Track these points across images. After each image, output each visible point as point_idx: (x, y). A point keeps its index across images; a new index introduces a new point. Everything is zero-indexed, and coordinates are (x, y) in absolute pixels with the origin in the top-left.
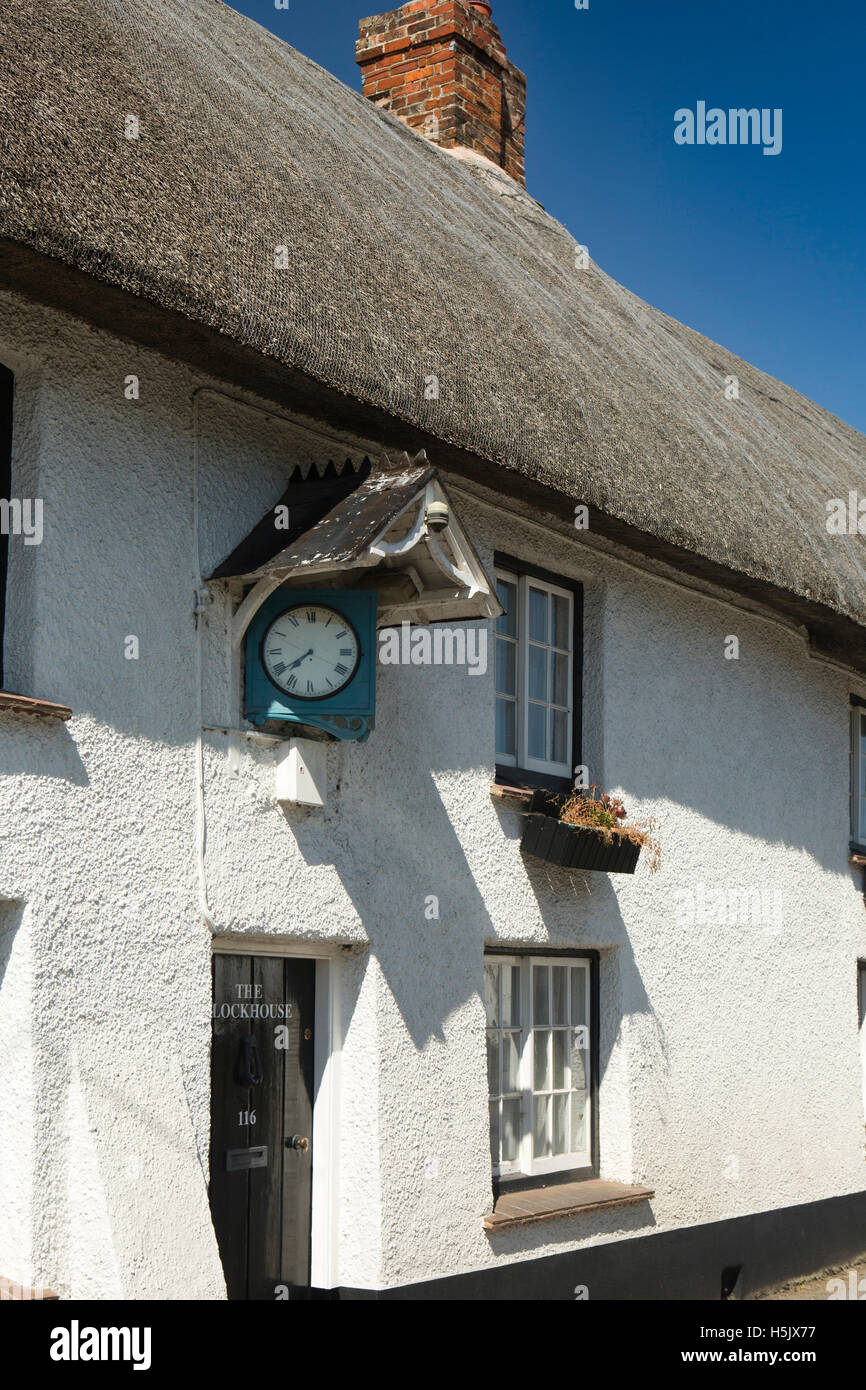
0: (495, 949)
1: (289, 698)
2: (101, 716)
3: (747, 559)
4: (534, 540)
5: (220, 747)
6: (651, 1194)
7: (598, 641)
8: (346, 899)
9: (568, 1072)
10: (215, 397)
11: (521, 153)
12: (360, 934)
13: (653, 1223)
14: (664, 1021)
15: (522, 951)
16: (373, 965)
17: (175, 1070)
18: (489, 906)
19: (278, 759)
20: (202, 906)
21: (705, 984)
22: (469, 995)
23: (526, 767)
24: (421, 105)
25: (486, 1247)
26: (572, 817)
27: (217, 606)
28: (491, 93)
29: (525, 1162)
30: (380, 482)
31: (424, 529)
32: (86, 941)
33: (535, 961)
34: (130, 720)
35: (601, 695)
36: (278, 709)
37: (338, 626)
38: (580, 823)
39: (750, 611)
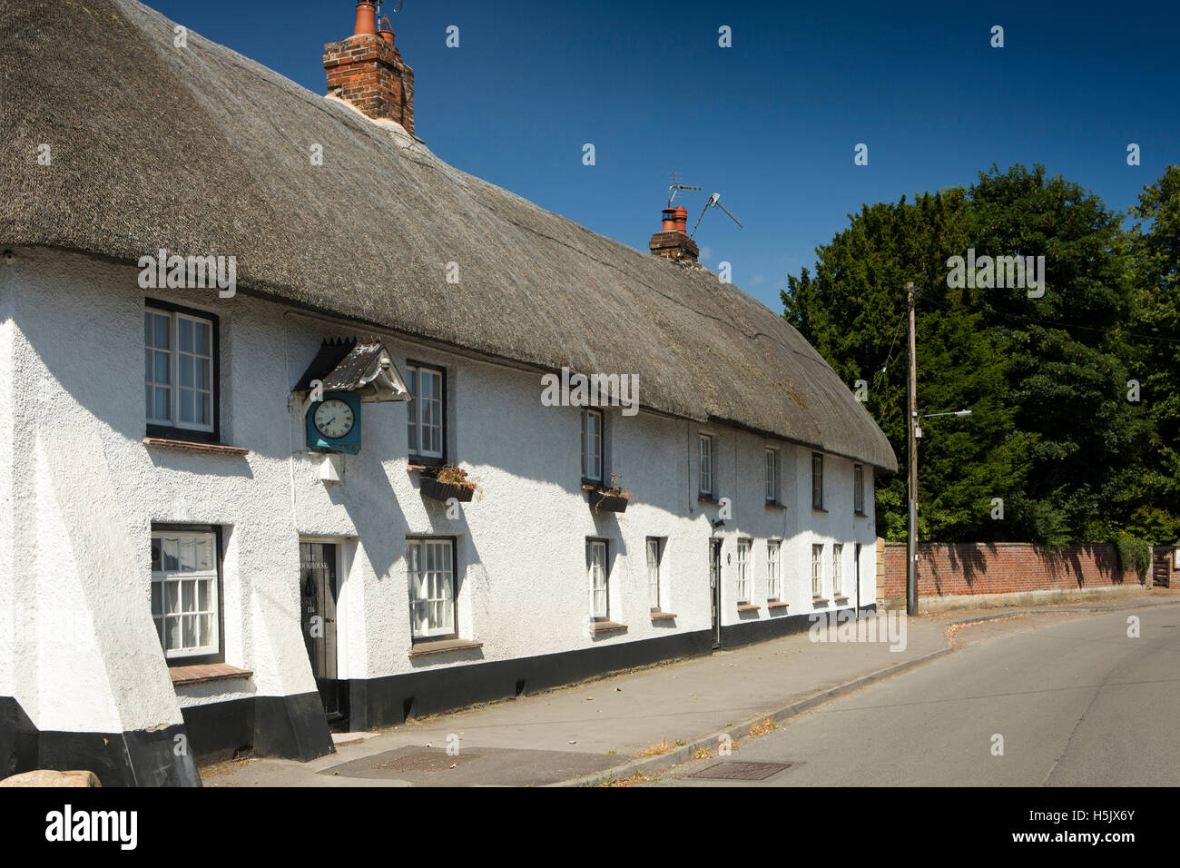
0: (410, 537)
1: (326, 438)
2: (257, 451)
3: (524, 354)
4: (423, 353)
5: (299, 459)
6: (482, 645)
7: (454, 394)
8: (349, 519)
9: (443, 591)
10: (292, 314)
11: (411, 112)
12: (355, 533)
13: (483, 658)
14: (488, 568)
15: (422, 537)
16: (360, 545)
17: (288, 589)
18: (407, 519)
19: (321, 462)
20: (295, 524)
21: (507, 550)
22: (400, 557)
23: (422, 455)
24: (359, 94)
25: (409, 664)
26: (442, 479)
27: (296, 402)
28: (395, 86)
29: (424, 630)
30: (361, 349)
31: (380, 369)
32: (255, 539)
33: (427, 542)
34: (268, 452)
35: (455, 420)
36: (321, 443)
37: (346, 408)
38: (446, 482)
39: (528, 371)
